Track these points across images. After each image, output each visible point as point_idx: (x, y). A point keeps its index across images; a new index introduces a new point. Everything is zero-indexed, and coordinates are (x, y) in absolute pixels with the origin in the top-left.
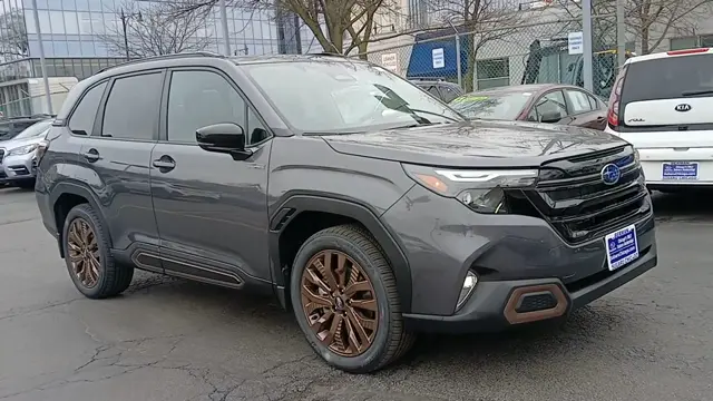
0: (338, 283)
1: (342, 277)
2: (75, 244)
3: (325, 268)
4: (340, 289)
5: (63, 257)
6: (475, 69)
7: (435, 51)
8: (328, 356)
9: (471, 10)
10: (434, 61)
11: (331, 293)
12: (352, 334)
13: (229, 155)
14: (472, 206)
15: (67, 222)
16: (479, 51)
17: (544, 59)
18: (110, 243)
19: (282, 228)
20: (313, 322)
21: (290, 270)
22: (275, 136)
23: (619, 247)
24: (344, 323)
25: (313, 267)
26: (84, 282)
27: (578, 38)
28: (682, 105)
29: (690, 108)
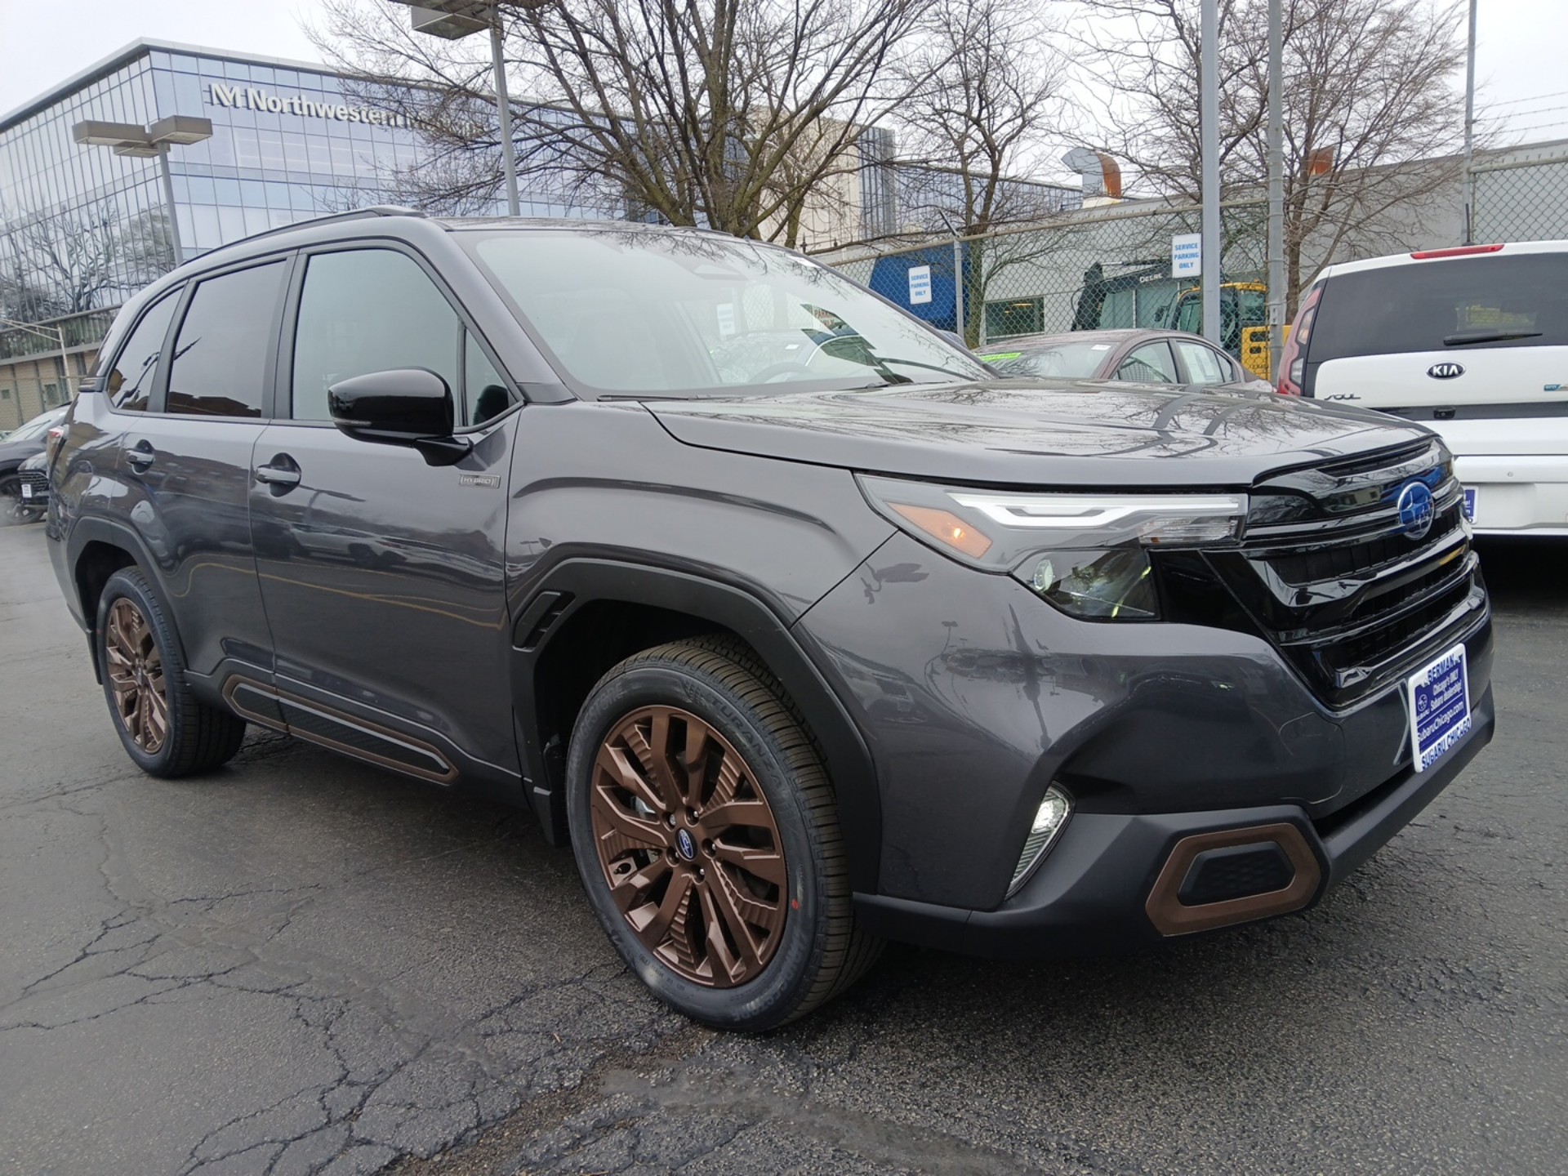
0: (685, 792)
2: (119, 650)
3: (652, 749)
4: (690, 810)
5: (100, 682)
6: (983, 316)
7: (913, 272)
9: (978, 209)
10: (912, 291)
11: (666, 816)
12: (714, 932)
13: (415, 453)
14: (1054, 597)
15: (103, 605)
16: (991, 283)
17: (1109, 298)
18: (184, 655)
19: (542, 642)
20: (619, 880)
21: (563, 749)
22: (527, 402)
23: (1435, 704)
24: (695, 897)
25: (620, 743)
26: (139, 739)
27: (1189, 246)
28: (1443, 365)
29: (1461, 371)
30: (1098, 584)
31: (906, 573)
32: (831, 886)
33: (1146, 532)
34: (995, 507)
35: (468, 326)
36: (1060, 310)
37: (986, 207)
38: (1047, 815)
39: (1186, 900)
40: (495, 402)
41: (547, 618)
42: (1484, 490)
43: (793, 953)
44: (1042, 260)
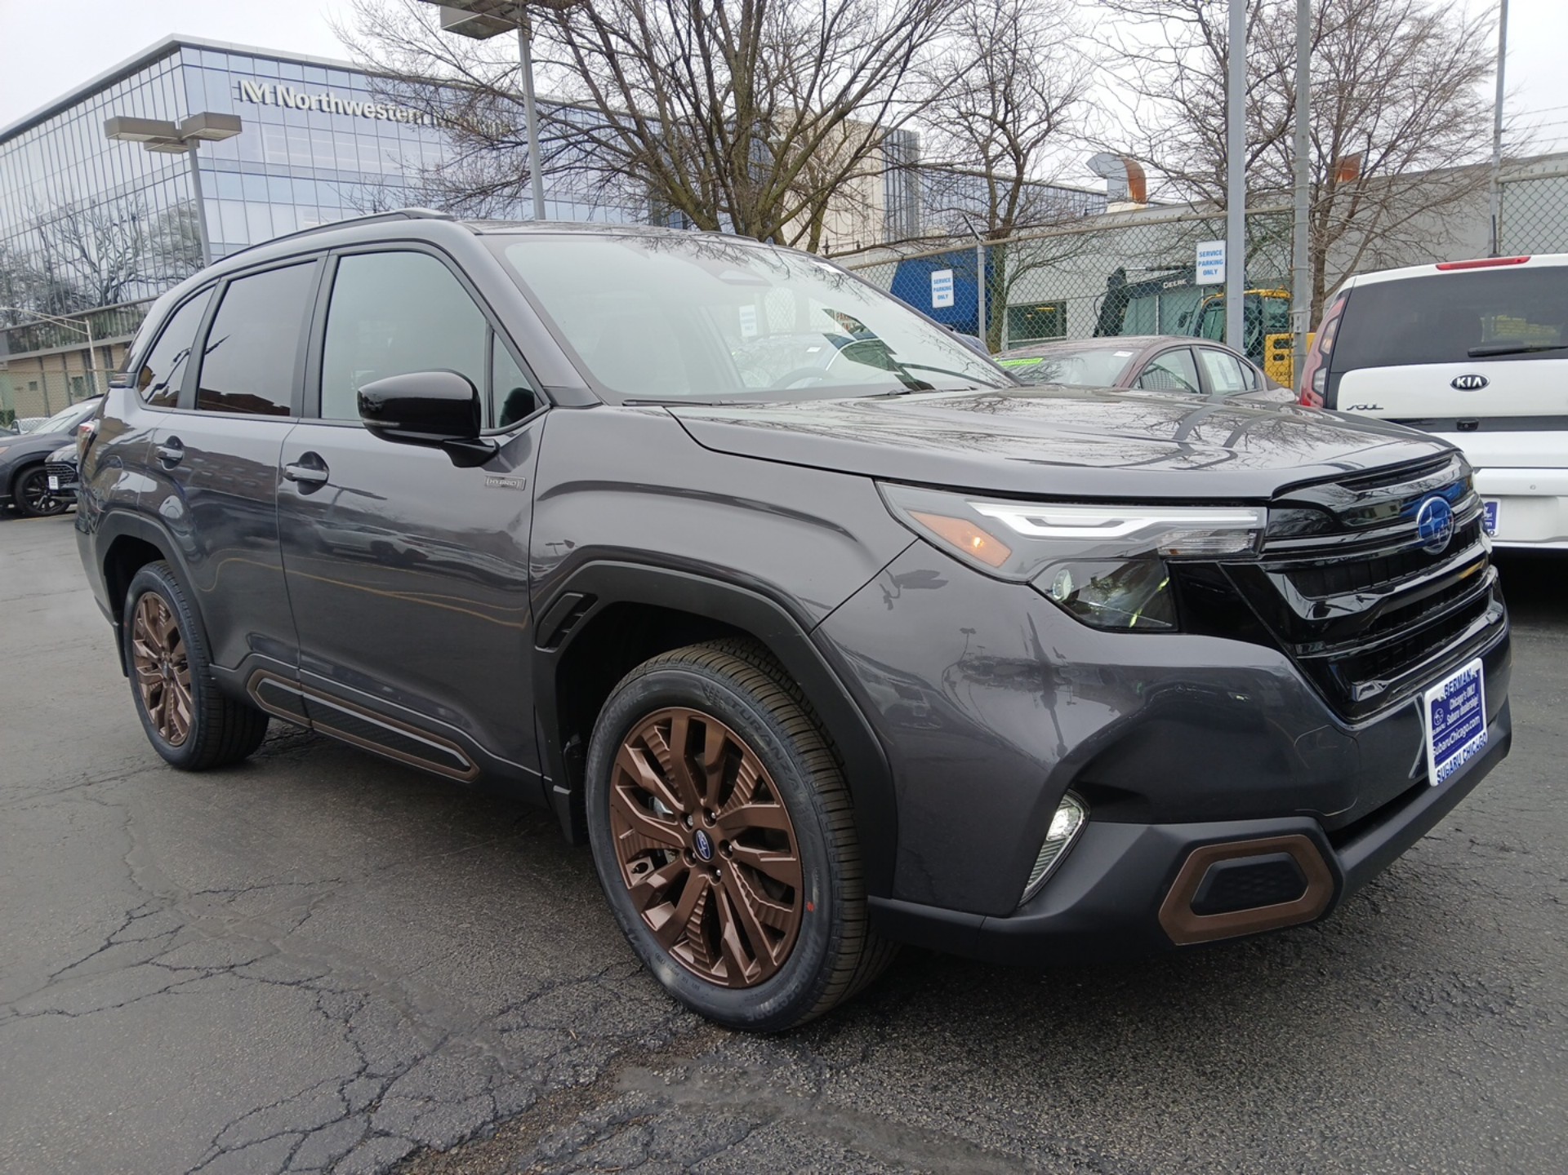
0: (703, 793)
1: (713, 781)
2: (146, 644)
3: (671, 750)
4: (707, 812)
5: (126, 674)
6: (1005, 321)
7: (935, 276)
8: (667, 974)
9: (1002, 213)
10: (935, 295)
11: (684, 816)
12: (730, 933)
13: (442, 454)
14: (1073, 606)
15: (130, 598)
16: (1014, 287)
18: (209, 649)
19: (565, 642)
20: (636, 879)
21: (583, 749)
22: (553, 405)
23: (1451, 719)
24: (712, 898)
25: (640, 743)
26: (163, 731)
27: (1214, 253)
28: (1467, 377)
29: (1484, 383)
30: (1116, 594)
31: (924, 580)
32: (847, 890)
33: (1164, 544)
34: (1014, 517)
35: (496, 329)
36: (1082, 316)
37: (1010, 211)
38: (1062, 823)
39: (1199, 909)
40: (521, 405)
41: (569, 620)
42: (1507, 502)
43: (808, 954)
44: (1066, 265)
